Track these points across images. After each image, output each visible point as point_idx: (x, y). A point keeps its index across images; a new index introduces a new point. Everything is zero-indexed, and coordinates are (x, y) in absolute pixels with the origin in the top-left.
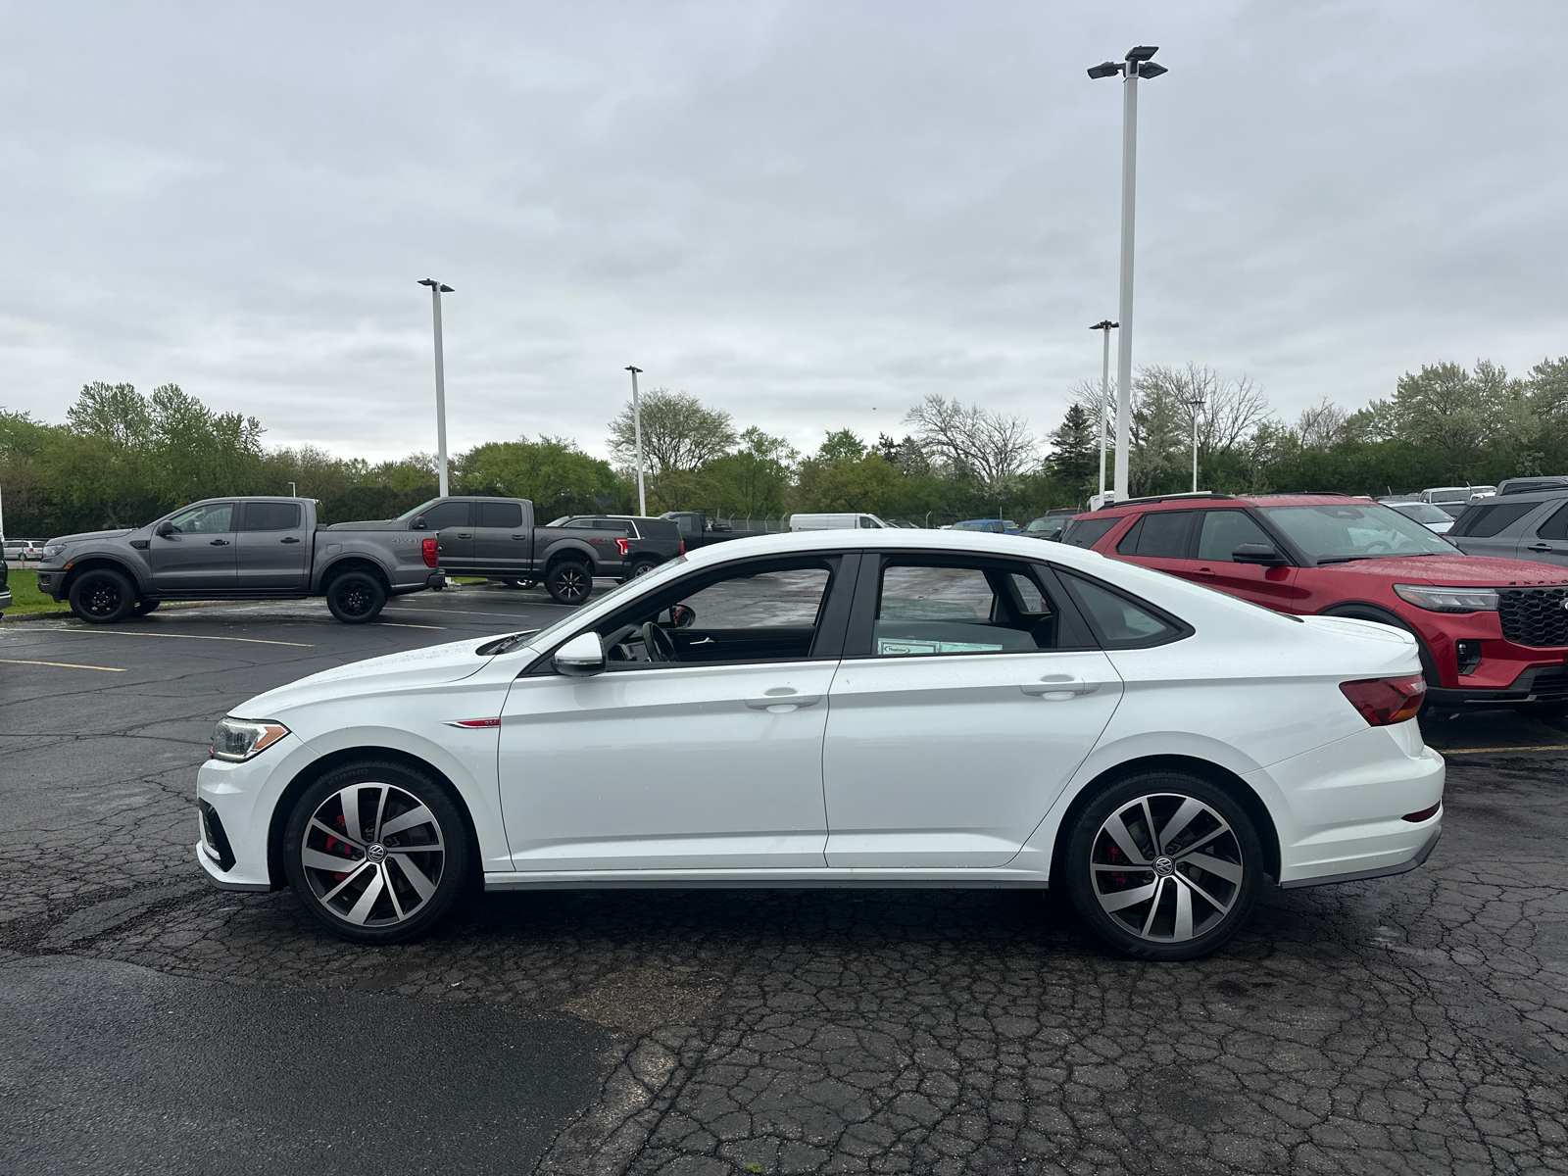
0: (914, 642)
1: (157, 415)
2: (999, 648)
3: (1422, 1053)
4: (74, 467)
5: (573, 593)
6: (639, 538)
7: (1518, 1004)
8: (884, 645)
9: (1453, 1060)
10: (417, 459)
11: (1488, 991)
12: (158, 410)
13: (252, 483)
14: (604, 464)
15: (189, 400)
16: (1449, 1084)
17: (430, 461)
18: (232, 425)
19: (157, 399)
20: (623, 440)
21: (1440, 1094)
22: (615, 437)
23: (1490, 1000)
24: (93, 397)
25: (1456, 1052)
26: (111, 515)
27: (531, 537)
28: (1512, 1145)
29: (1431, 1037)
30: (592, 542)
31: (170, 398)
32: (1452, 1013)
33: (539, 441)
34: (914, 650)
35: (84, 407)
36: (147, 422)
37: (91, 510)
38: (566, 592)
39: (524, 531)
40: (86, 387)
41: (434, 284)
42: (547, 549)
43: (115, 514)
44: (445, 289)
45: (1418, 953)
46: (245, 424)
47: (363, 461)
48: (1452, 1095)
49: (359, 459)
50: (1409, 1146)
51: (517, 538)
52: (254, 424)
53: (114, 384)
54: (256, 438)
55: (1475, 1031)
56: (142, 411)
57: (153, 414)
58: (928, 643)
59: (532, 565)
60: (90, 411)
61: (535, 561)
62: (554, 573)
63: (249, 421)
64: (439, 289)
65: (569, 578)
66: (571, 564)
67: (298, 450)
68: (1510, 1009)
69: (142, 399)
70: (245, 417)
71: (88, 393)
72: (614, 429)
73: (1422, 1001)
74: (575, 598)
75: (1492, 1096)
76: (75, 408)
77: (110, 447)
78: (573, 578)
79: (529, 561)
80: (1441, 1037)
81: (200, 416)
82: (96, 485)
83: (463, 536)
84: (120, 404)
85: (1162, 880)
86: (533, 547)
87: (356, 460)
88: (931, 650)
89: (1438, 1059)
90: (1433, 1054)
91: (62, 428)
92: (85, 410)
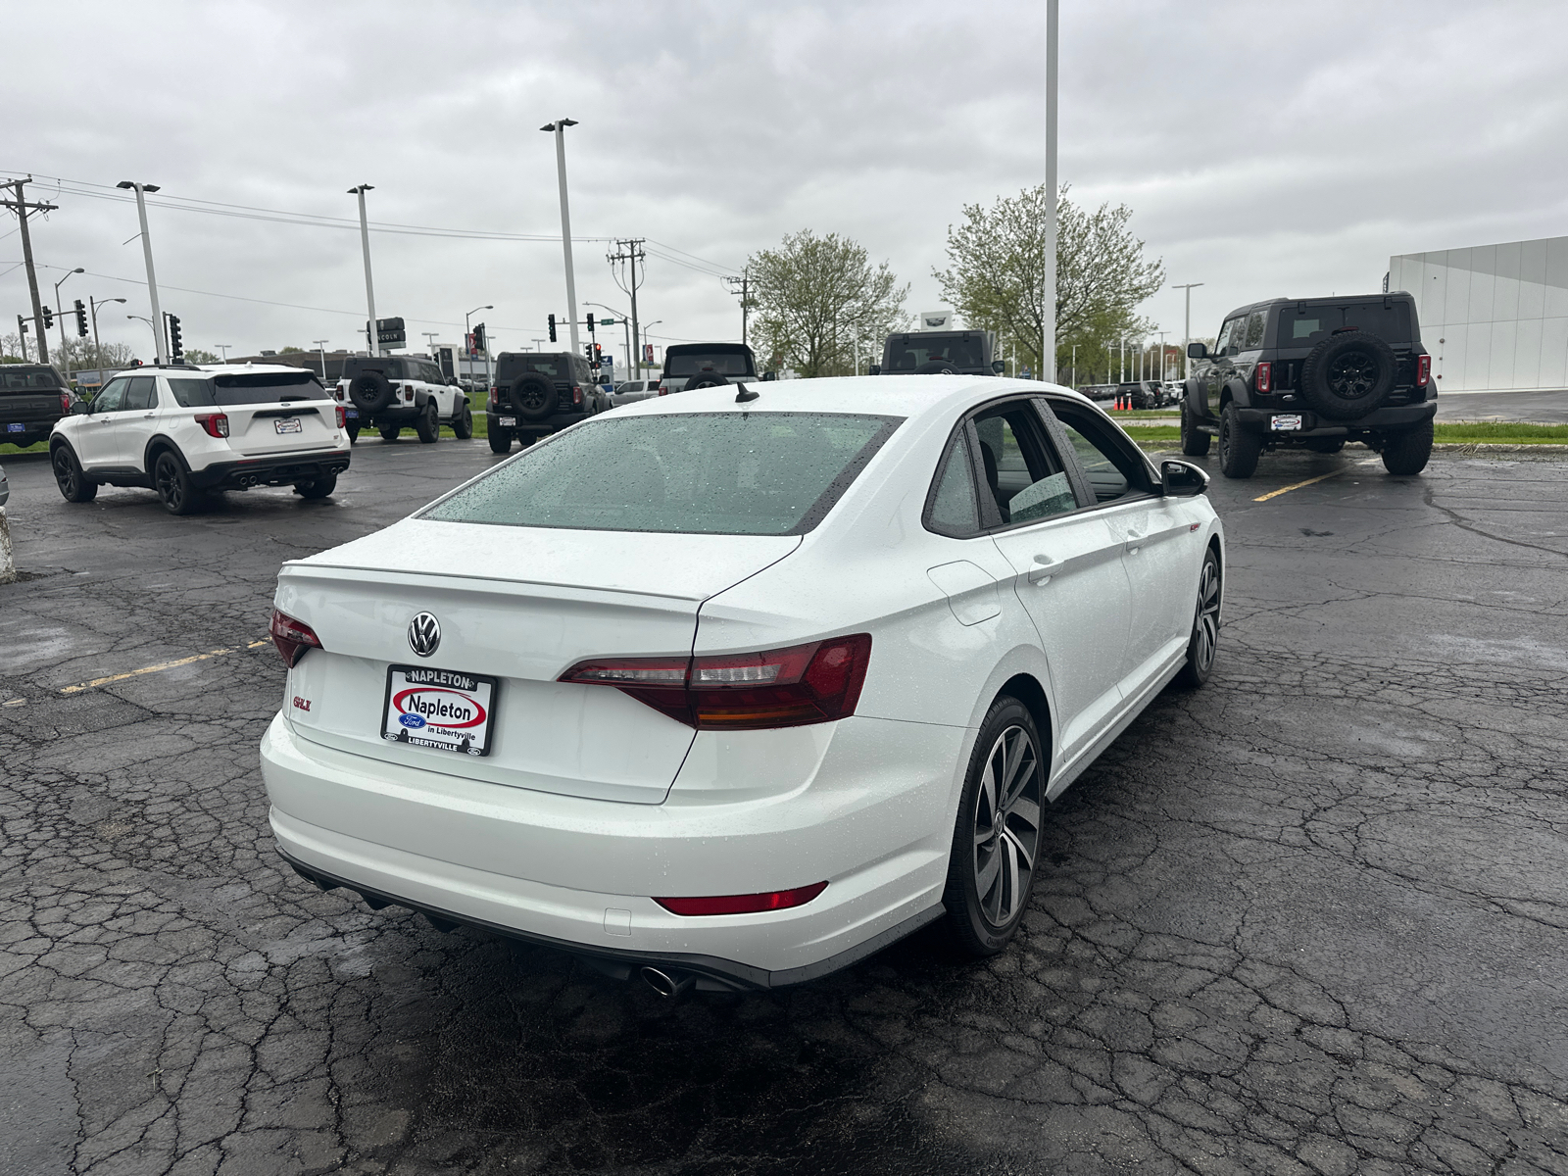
3: (259, 843)
7: (185, 923)
9: (236, 848)
11: (215, 928)
16: (234, 831)
21: (238, 824)
23: (212, 918)
25: (234, 855)
28: (187, 815)
29: (257, 858)
32: (246, 888)
45: (304, 947)
48: (229, 826)
50: (247, 792)
55: (221, 880)
68: (191, 917)
73: (276, 888)
75: (202, 836)
80: (248, 863)
89: (245, 844)
90: (250, 846)
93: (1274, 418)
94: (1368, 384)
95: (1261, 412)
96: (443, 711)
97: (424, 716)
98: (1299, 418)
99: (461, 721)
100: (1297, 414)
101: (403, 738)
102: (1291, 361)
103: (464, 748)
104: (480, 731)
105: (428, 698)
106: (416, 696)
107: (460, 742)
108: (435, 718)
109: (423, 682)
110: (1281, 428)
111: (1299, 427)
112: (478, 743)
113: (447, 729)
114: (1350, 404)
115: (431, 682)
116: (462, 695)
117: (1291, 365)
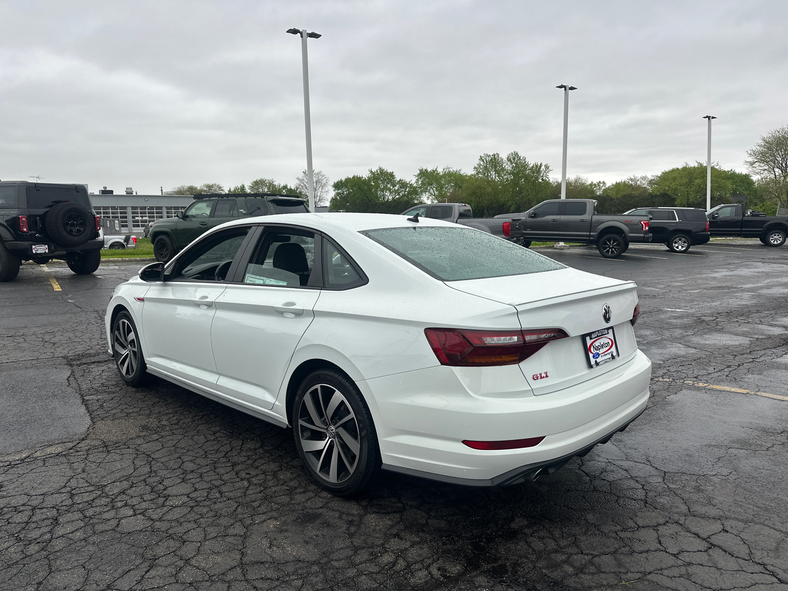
0: (258, 277)
1: (508, 167)
2: (285, 284)
4: (473, 192)
5: (612, 252)
6: (678, 220)
8: (249, 278)
10: (631, 179)
12: (509, 164)
13: (544, 196)
14: (747, 177)
15: (521, 158)
17: (638, 180)
18: (537, 169)
19: (509, 159)
20: (756, 160)
22: (750, 159)
24: (483, 161)
26: (486, 213)
27: (590, 220)
30: (625, 223)
31: (514, 158)
33: (696, 165)
34: (257, 282)
35: (479, 165)
36: (503, 169)
37: (479, 211)
38: (608, 251)
39: (586, 217)
40: (481, 156)
41: (565, 87)
42: (598, 227)
43: (488, 212)
44: (572, 88)
46: (543, 167)
47: (604, 182)
49: (602, 181)
51: (582, 221)
52: (547, 167)
53: (491, 154)
54: (548, 174)
56: (502, 165)
57: (506, 166)
58: (262, 278)
59: (590, 236)
60: (481, 167)
61: (592, 233)
62: (602, 240)
63: (545, 166)
64: (568, 89)
65: (610, 243)
66: (611, 236)
67: (573, 179)
69: (502, 159)
70: (543, 164)
71: (481, 159)
72: (750, 154)
74: (613, 255)
76: (476, 166)
77: (488, 182)
78: (613, 243)
79: (588, 233)
81: (525, 166)
82: (481, 200)
83: (554, 220)
84: (494, 162)
85: (330, 440)
86: (591, 226)
87: (600, 182)
88: (261, 282)
91: (473, 175)
92: (480, 167)
93: (33, 247)
94: (82, 229)
95: (26, 243)
96: (602, 346)
97: (598, 351)
98: (47, 246)
99: (608, 348)
100: (45, 244)
101: (597, 364)
102: (38, 216)
103: (613, 357)
104: (613, 349)
105: (597, 344)
106: (594, 345)
107: (610, 356)
108: (602, 351)
109: (596, 337)
110: (38, 252)
111: (47, 251)
112: (615, 354)
113: (605, 353)
114: (76, 239)
115: (598, 336)
116: (605, 337)
117: (38, 218)
